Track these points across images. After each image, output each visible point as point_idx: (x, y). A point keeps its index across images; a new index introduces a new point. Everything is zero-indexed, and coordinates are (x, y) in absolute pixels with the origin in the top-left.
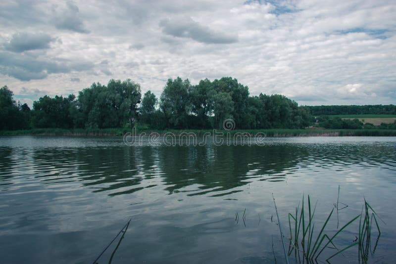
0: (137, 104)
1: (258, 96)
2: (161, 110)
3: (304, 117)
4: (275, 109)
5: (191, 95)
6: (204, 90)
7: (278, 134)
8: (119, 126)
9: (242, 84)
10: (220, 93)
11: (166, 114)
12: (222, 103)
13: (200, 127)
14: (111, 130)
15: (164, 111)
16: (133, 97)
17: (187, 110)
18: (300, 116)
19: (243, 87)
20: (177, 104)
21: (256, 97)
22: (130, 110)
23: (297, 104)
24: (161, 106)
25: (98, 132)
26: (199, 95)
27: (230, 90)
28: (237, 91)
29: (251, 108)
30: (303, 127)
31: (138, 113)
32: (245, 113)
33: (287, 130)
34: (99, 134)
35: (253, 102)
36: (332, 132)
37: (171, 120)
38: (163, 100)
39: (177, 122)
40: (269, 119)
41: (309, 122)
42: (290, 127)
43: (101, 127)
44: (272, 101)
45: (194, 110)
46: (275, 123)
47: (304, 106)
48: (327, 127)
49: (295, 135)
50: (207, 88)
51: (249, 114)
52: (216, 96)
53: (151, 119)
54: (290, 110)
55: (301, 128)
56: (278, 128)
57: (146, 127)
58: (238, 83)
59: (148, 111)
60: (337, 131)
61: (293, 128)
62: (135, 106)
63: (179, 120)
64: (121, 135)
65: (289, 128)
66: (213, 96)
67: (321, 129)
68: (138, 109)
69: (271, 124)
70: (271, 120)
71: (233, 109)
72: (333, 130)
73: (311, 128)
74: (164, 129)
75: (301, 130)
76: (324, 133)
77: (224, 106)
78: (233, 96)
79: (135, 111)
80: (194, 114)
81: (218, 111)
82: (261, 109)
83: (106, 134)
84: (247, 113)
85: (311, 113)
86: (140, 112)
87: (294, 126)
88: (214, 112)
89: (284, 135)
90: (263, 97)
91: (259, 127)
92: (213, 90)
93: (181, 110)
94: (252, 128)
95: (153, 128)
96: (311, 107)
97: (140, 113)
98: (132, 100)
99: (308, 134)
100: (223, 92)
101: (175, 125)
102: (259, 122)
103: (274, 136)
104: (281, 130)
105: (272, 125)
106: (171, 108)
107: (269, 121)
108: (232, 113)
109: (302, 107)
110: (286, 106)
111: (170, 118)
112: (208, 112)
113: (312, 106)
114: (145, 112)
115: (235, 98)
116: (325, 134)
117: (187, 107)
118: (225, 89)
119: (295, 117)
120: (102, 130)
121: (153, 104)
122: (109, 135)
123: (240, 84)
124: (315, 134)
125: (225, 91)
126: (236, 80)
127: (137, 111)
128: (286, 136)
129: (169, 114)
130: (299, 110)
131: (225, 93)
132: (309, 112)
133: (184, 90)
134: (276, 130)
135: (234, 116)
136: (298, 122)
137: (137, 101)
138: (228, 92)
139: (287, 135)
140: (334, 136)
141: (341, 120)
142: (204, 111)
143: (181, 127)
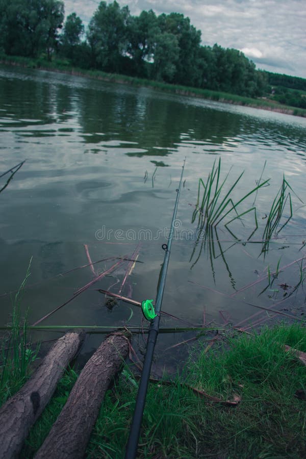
0: (58, 30)
1: (212, 46)
2: (88, 42)
3: (259, 84)
4: (229, 67)
5: (128, 30)
6: (146, 25)
7: (225, 99)
8: (32, 55)
9: (194, 27)
10: (166, 33)
11: (93, 49)
12: (165, 47)
13: (133, 73)
14: (21, 58)
15: (92, 44)
16: (54, 18)
17: (120, 49)
18: (255, 81)
19: (195, 31)
20: (110, 37)
21: (209, 47)
22: (48, 36)
23: (255, 66)
24: (88, 38)
25: (4, 59)
26: (138, 31)
27: (178, 32)
28: (187, 35)
29: (200, 61)
30: (255, 96)
31: (57, 42)
33: (236, 96)
34: (6, 63)
35: (203, 53)
36: (286, 109)
37: (99, 58)
38: (91, 29)
39: (105, 62)
40: (218, 78)
41: (263, 92)
42: (240, 93)
43: (8, 53)
44: (226, 56)
45: (129, 50)
46: (224, 85)
47: (263, 70)
48: (282, 102)
49: (244, 104)
50: (150, 24)
51: (195, 68)
52: (160, 36)
53: (74, 52)
54: (245, 72)
55: (253, 97)
56: (226, 92)
57: (66, 62)
58: (191, 24)
59: (71, 41)
60: (292, 109)
61: (243, 96)
62: (54, 31)
63: (109, 60)
64: (34, 67)
65: (239, 94)
66: (155, 35)
67: (274, 103)
68: (58, 37)
69: (218, 85)
70: (221, 81)
71: (177, 57)
72: (288, 107)
73: (264, 100)
74: (88, 68)
75: (252, 99)
76: (276, 108)
77: (167, 52)
78: (181, 41)
79: (54, 39)
80: (128, 55)
81: (158, 57)
82: (212, 64)
83: (14, 64)
84: (193, 65)
85: (269, 81)
86: (61, 41)
87: (245, 93)
88: (154, 58)
89: (231, 101)
90: (217, 49)
91: (204, 86)
92: (157, 27)
93: (113, 48)
94: (196, 86)
95: (74, 65)
96: (270, 74)
97: (61, 43)
98: (51, 22)
99: (259, 106)
100: (169, 33)
101: (103, 65)
102: (205, 80)
103: (219, 100)
104: (229, 95)
105: (221, 86)
106: (100, 43)
107: (217, 80)
108: (175, 63)
109: (260, 72)
110: (241, 65)
111: (97, 55)
112: (147, 56)
113: (272, 73)
114: (67, 42)
115: (182, 43)
116: (278, 110)
117: (120, 45)
118: (173, 29)
119: (250, 82)
120: (10, 57)
121: (78, 32)
122: (18, 65)
123: (192, 26)
124: (266, 107)
125: (172, 31)
126: (188, 20)
127: (57, 39)
128: (233, 103)
129: (98, 49)
130: (255, 74)
131: (172, 34)
132: (266, 79)
133: (120, 21)
134: (224, 94)
135: (178, 67)
136: (251, 89)
137: (58, 25)
138: (175, 34)
139: (234, 102)
140: (287, 113)
141: (300, 96)
142: (142, 54)
143: (109, 69)
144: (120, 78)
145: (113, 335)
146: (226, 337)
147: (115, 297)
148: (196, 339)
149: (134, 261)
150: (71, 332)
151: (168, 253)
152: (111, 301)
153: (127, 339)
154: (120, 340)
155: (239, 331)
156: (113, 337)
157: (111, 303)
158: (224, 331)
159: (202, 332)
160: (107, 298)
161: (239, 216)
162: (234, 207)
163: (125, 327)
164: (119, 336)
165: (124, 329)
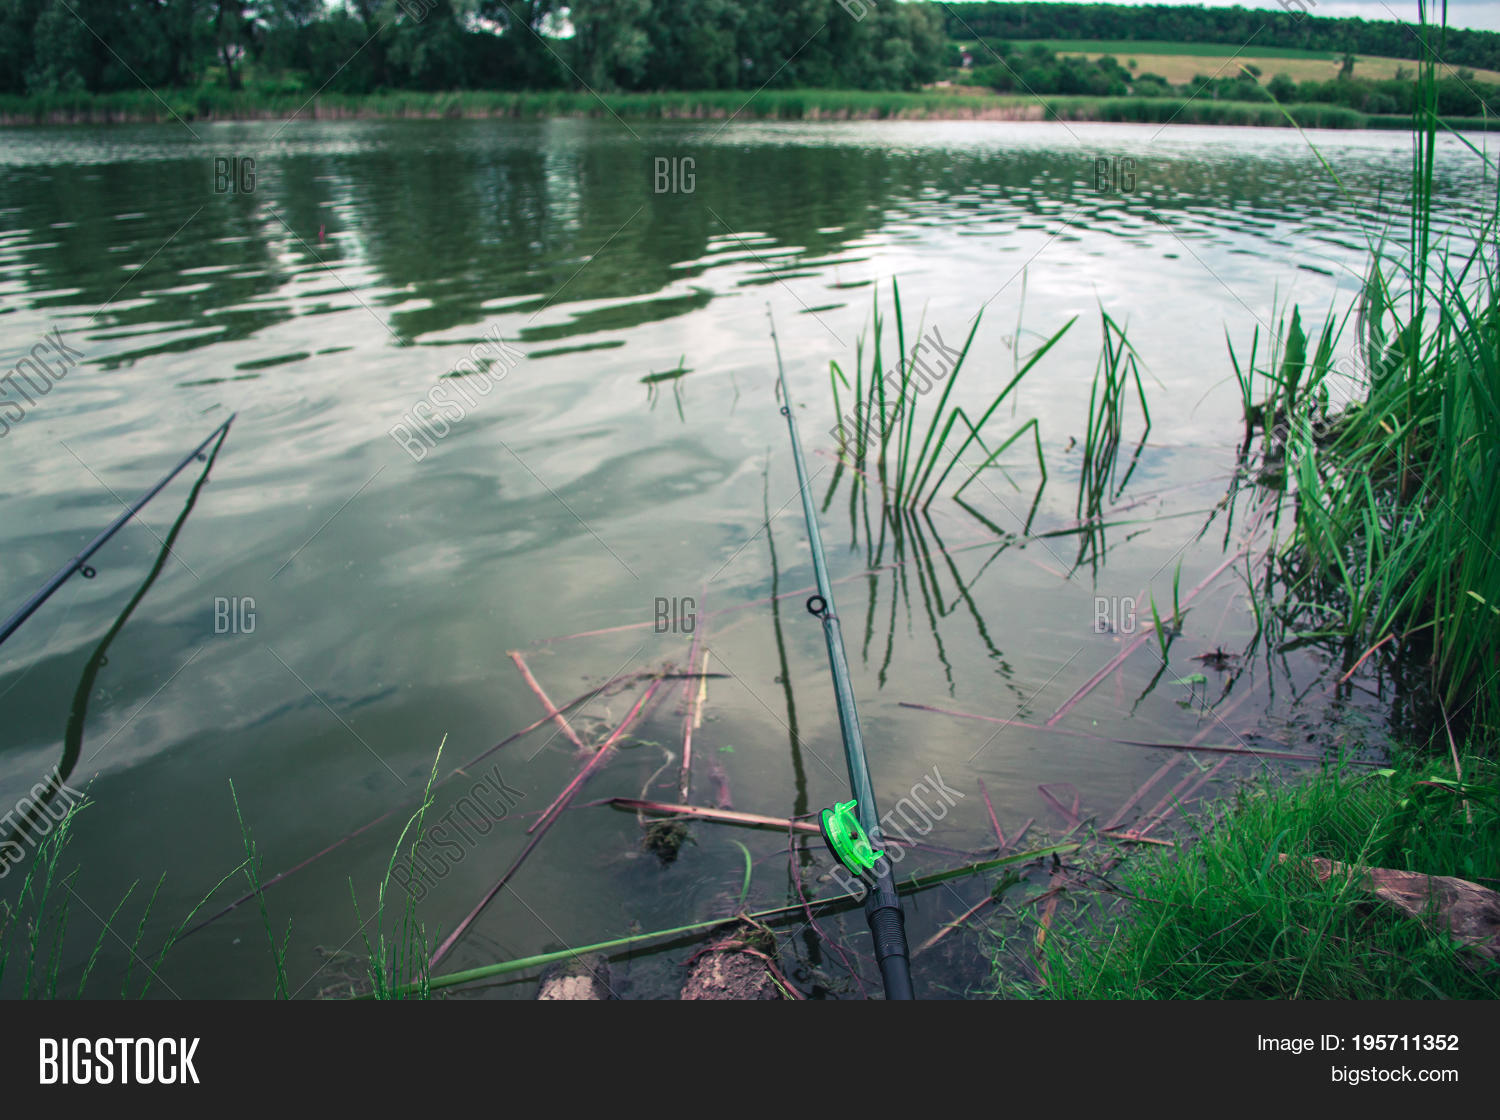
2: (352, 10)
3: (919, 43)
7: (822, 110)
8: (175, 78)
11: (373, 28)
13: (513, 79)
14: (140, 97)
15: (365, 12)
17: (457, 11)
18: (903, 37)
22: (216, 8)
25: (86, 107)
30: (915, 85)
31: (252, 22)
32: (695, 25)
33: (855, 95)
34: (96, 118)
36: (1018, 105)
37: (395, 53)
39: (419, 56)
40: (788, 48)
41: (936, 65)
42: (865, 82)
43: (95, 85)
45: (486, 10)
46: (810, 67)
48: (1003, 86)
49: (883, 114)
51: (709, 28)
53: (312, 48)
55: (907, 88)
56: (820, 86)
57: (291, 80)
59: (296, 13)
60: (1037, 103)
61: (876, 89)
63: (428, 52)
64: (189, 117)
65: (864, 87)
67: (978, 95)
68: (251, 6)
69: (792, 70)
70: (799, 55)
72: (1023, 99)
73: (943, 91)
74: (368, 91)
75: (905, 95)
76: (988, 109)
79: (239, 16)
80: (487, 25)
81: (584, 15)
83: (122, 117)
84: (700, 21)
85: (947, 27)
86: (264, 16)
87: (881, 81)
88: (571, 19)
89: (843, 113)
91: (748, 81)
93: (435, 10)
94: (723, 84)
95: (318, 85)
96: (946, 8)
97: (263, 23)
99: (932, 111)
101: (414, 72)
102: (749, 63)
103: (806, 116)
104: (834, 95)
105: (801, 72)
106: (391, 3)
107: (786, 56)
108: (643, 24)
109: (913, 5)
111: (388, 43)
112: (548, 18)
114: (282, 17)
116: (993, 114)
119: (889, 44)
120: (103, 99)
122: (137, 118)
124: (954, 110)
127: (249, 14)
128: (849, 118)
129: (385, 26)
130: (902, 14)
132: (937, 26)
134: (814, 94)
135: (653, 35)
136: (898, 64)
139: (851, 114)
140: (1023, 119)
141: (1052, 59)
142: (530, 14)
143: (435, 79)
144: (477, 105)
145: (710, 953)
146: (1092, 873)
147: (674, 814)
148: (996, 901)
149: (699, 677)
150: (563, 977)
151: (833, 623)
152: (667, 830)
153: (763, 956)
154: (744, 965)
155: (1128, 844)
156: (717, 961)
157: (669, 838)
158: (1076, 852)
159: (1007, 872)
160: (648, 827)
161: (992, 457)
162: (974, 433)
163: (743, 915)
164: (733, 951)
165: (742, 922)
